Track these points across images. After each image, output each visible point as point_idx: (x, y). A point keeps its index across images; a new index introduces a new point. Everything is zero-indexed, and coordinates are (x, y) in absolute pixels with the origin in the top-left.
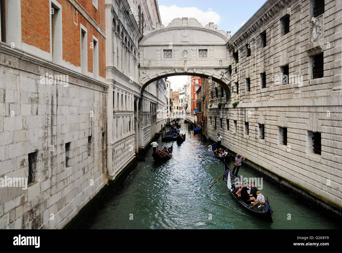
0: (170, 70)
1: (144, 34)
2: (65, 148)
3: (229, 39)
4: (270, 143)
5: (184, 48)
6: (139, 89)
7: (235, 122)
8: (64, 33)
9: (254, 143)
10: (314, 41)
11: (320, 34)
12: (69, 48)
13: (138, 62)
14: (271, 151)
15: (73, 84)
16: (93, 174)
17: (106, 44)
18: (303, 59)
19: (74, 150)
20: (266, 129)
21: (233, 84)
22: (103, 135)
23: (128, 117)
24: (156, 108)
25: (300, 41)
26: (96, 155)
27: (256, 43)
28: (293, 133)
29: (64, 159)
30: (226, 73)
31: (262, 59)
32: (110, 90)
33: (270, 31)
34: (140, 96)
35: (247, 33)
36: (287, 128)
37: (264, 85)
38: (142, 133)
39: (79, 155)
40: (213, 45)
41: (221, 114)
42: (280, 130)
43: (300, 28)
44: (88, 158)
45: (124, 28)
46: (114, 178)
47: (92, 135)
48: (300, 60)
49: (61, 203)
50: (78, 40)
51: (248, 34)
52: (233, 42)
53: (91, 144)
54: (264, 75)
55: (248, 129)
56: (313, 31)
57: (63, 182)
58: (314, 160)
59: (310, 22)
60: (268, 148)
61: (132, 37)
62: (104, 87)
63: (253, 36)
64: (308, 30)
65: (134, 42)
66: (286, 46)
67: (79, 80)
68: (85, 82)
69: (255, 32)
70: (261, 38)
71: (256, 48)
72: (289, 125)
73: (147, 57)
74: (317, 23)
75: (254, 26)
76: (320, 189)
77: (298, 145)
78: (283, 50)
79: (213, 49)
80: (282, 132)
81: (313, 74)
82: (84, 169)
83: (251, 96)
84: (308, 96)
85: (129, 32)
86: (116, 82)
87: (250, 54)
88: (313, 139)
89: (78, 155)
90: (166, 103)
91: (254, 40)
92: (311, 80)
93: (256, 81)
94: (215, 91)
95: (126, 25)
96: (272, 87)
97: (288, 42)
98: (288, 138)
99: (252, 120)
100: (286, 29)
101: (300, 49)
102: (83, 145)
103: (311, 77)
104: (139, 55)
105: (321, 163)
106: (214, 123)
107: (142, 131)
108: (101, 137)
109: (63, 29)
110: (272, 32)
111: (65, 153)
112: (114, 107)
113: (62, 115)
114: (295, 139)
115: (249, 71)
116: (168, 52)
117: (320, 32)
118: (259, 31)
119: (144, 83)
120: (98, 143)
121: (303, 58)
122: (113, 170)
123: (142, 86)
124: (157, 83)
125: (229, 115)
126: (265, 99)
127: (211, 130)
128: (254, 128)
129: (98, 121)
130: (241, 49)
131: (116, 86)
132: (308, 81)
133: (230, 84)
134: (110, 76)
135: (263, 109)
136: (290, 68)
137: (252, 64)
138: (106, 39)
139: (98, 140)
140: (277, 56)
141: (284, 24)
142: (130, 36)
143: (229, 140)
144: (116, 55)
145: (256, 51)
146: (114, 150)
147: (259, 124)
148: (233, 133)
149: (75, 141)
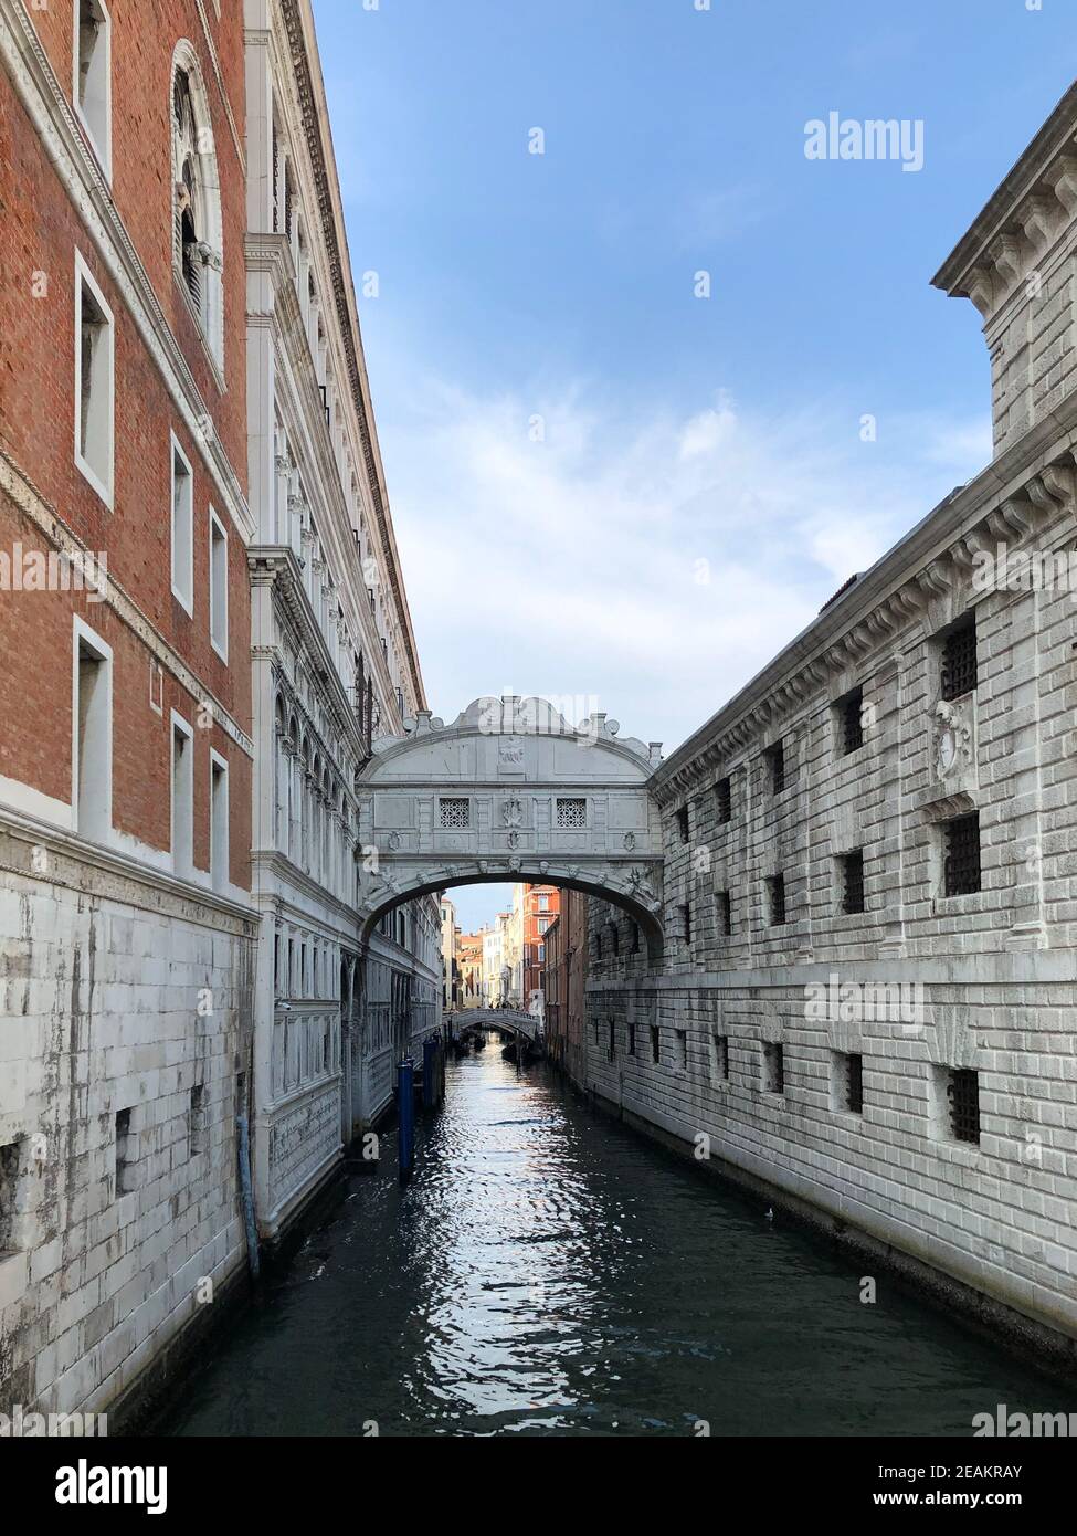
0: (462, 865)
1: (376, 747)
2: (114, 1129)
3: (656, 766)
4: (804, 1104)
5: (507, 794)
6: (358, 928)
7: (681, 1034)
8: (118, 739)
9: (748, 1107)
10: (946, 775)
11: (966, 753)
12: (134, 790)
13: (355, 839)
14: (806, 1133)
15: (146, 910)
16: (203, 1215)
17: (254, 778)
18: (913, 831)
19: (146, 1135)
20: (789, 1059)
21: (670, 912)
22: (240, 1083)
23: (321, 1019)
24: (408, 991)
25: (900, 775)
26: (217, 1152)
27: (748, 781)
28: (881, 1072)
29: (112, 1167)
30: (647, 875)
31: (771, 832)
32: (267, 929)
33: (797, 742)
34: (360, 951)
35: (719, 746)
36: (860, 1056)
37: (779, 916)
38: (365, 1073)
39: (162, 1150)
40: (604, 787)
41: (632, 1009)
42: (837, 1064)
43: (899, 734)
44: (188, 1161)
45: (312, 726)
46: (274, 1229)
47: (202, 1081)
48: (900, 837)
49: (98, 1321)
50: (161, 764)
51: (720, 753)
52: (672, 776)
53: (201, 1111)
54: (777, 883)
55: (727, 1060)
56: (942, 744)
57: (104, 1245)
58: (956, 1161)
59: (933, 715)
60: (796, 1121)
61: (335, 756)
62: (245, 921)
63: (736, 757)
64: (927, 740)
65: (343, 772)
66: (850, 792)
67: (164, 897)
68: (186, 903)
69: (746, 745)
70: (764, 765)
71: (749, 795)
72: (868, 1045)
73: (384, 823)
74: (955, 722)
75: (743, 727)
76: (978, 1255)
77: (900, 1110)
78: (842, 803)
79: (604, 798)
80: (844, 1068)
81: (947, 880)
82: (175, 1201)
83: (733, 952)
84: (930, 952)
85: (325, 740)
86: (287, 905)
87: (729, 815)
88: (951, 1093)
89: (157, 1152)
90: (440, 973)
91: (744, 770)
92: (939, 901)
93: (749, 901)
94: (610, 934)
95: (317, 715)
96: (807, 923)
97: (859, 778)
98: (867, 1088)
99: (741, 1030)
100: (853, 738)
101: (902, 800)
102: (174, 1118)
103: (939, 889)
104: (358, 817)
105: (979, 1171)
106: (608, 1038)
107: (365, 1068)
108: (234, 1090)
109: (114, 725)
110: (803, 745)
111: (114, 1146)
112: (276, 986)
113: (108, 1014)
114: (889, 1092)
115: (726, 870)
116: (457, 806)
117: (968, 747)
118: (761, 741)
119: (374, 907)
120: (224, 1111)
121: (911, 828)
122: (272, 1201)
123: (366, 919)
124: (414, 909)
125: (658, 1014)
126: (784, 962)
127: (597, 1064)
128: (746, 1056)
129: (225, 1034)
130: (699, 801)
131: (286, 915)
132: (931, 903)
133: (661, 912)
134: (266, 881)
135: (777, 994)
136: (867, 861)
137: (737, 846)
138: (252, 760)
139: (224, 1100)
140: (822, 823)
141: (843, 722)
142: (331, 754)
143: (660, 1096)
144: (283, 817)
145: (749, 807)
146: (275, 1133)
147: (763, 1042)
148: (672, 1073)
149: (148, 1102)
